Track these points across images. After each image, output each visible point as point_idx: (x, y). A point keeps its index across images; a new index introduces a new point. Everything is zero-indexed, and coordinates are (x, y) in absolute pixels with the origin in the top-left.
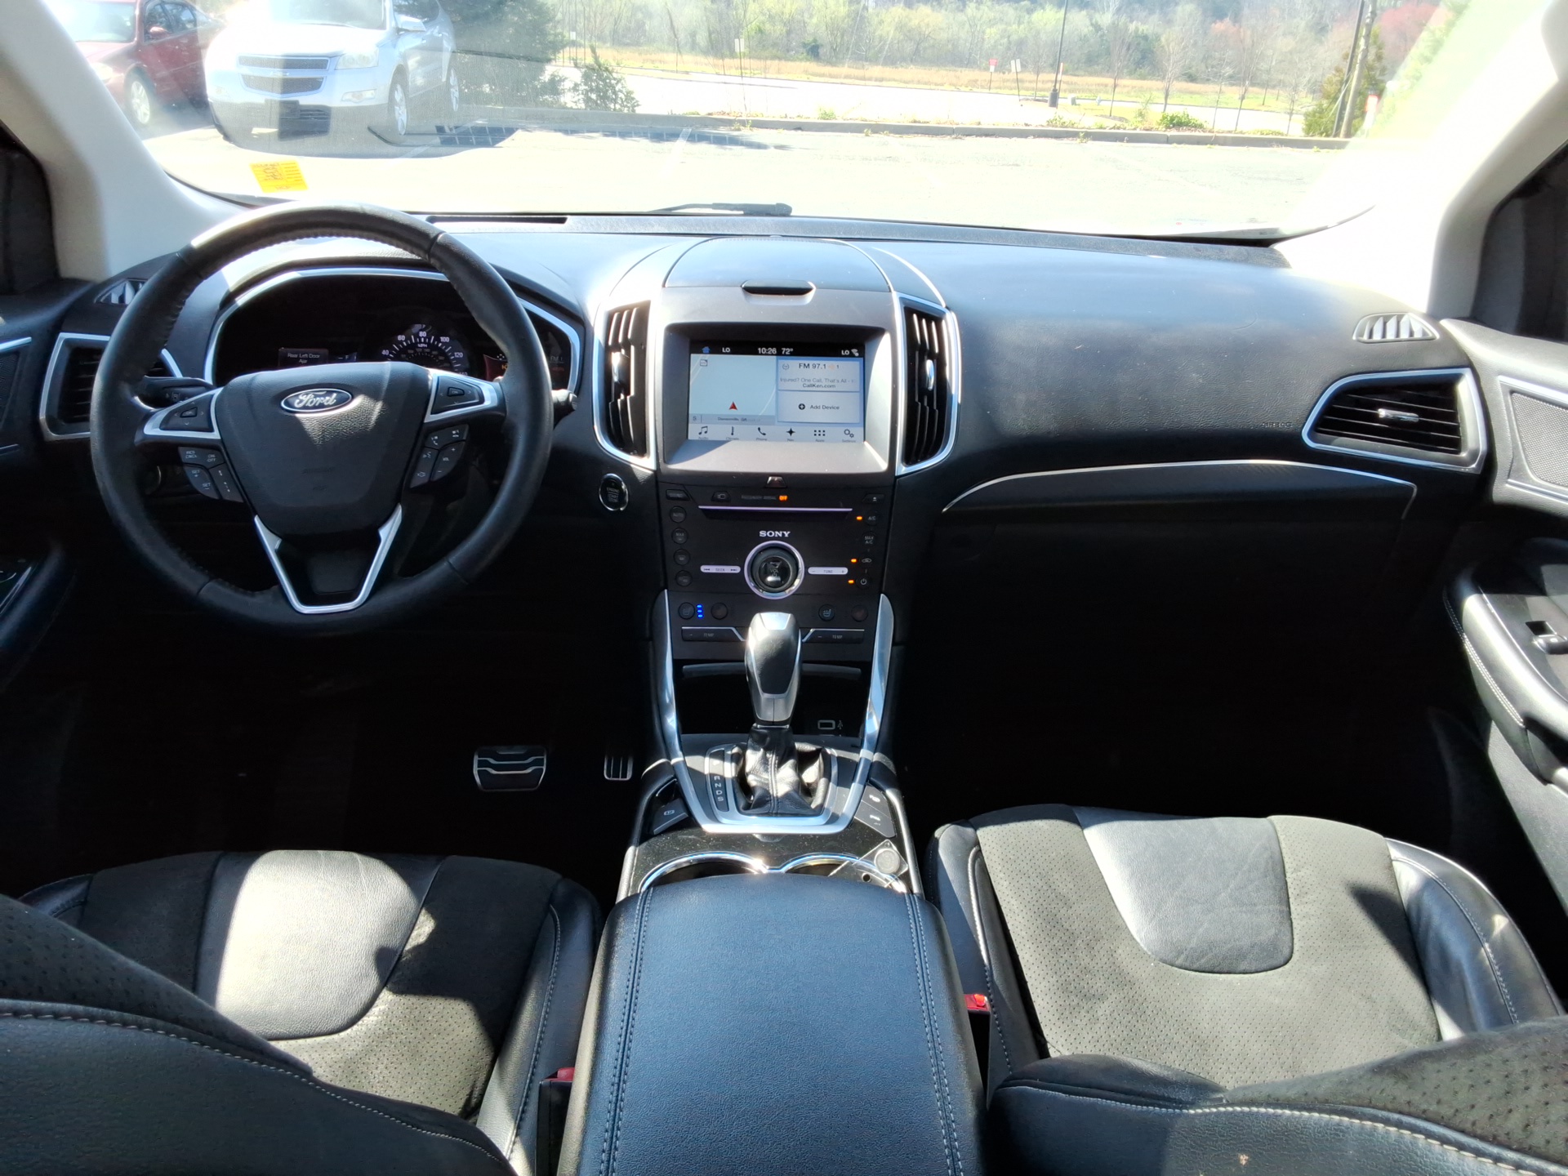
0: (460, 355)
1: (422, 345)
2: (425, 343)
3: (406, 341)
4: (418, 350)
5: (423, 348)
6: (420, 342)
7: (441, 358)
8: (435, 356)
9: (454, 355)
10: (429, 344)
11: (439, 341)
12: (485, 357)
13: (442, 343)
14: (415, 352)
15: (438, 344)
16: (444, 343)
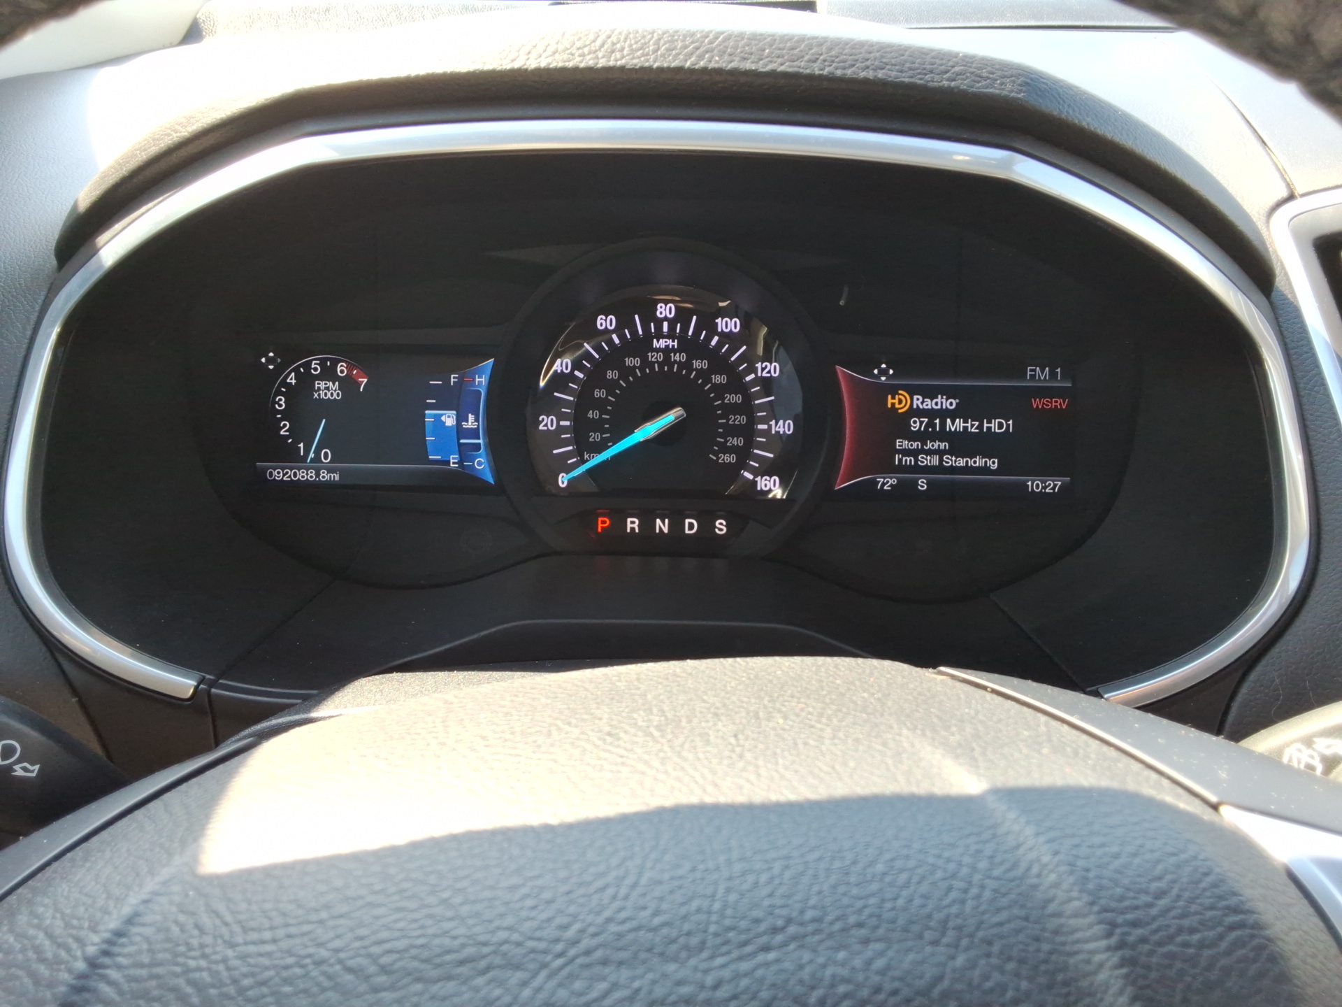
0: (772, 369)
1: (662, 343)
2: (671, 335)
3: (619, 330)
4: (654, 357)
5: (667, 351)
6: (659, 335)
7: (718, 379)
8: (700, 372)
9: (755, 371)
10: (682, 338)
11: (713, 330)
12: (837, 367)
13: (722, 334)
14: (645, 363)
15: (709, 339)
16: (726, 337)
